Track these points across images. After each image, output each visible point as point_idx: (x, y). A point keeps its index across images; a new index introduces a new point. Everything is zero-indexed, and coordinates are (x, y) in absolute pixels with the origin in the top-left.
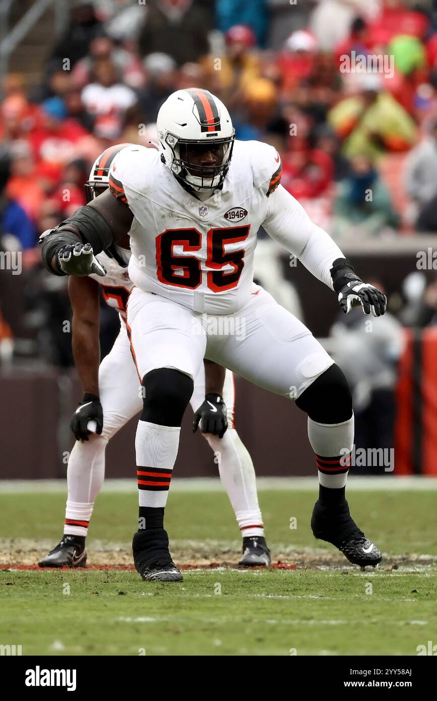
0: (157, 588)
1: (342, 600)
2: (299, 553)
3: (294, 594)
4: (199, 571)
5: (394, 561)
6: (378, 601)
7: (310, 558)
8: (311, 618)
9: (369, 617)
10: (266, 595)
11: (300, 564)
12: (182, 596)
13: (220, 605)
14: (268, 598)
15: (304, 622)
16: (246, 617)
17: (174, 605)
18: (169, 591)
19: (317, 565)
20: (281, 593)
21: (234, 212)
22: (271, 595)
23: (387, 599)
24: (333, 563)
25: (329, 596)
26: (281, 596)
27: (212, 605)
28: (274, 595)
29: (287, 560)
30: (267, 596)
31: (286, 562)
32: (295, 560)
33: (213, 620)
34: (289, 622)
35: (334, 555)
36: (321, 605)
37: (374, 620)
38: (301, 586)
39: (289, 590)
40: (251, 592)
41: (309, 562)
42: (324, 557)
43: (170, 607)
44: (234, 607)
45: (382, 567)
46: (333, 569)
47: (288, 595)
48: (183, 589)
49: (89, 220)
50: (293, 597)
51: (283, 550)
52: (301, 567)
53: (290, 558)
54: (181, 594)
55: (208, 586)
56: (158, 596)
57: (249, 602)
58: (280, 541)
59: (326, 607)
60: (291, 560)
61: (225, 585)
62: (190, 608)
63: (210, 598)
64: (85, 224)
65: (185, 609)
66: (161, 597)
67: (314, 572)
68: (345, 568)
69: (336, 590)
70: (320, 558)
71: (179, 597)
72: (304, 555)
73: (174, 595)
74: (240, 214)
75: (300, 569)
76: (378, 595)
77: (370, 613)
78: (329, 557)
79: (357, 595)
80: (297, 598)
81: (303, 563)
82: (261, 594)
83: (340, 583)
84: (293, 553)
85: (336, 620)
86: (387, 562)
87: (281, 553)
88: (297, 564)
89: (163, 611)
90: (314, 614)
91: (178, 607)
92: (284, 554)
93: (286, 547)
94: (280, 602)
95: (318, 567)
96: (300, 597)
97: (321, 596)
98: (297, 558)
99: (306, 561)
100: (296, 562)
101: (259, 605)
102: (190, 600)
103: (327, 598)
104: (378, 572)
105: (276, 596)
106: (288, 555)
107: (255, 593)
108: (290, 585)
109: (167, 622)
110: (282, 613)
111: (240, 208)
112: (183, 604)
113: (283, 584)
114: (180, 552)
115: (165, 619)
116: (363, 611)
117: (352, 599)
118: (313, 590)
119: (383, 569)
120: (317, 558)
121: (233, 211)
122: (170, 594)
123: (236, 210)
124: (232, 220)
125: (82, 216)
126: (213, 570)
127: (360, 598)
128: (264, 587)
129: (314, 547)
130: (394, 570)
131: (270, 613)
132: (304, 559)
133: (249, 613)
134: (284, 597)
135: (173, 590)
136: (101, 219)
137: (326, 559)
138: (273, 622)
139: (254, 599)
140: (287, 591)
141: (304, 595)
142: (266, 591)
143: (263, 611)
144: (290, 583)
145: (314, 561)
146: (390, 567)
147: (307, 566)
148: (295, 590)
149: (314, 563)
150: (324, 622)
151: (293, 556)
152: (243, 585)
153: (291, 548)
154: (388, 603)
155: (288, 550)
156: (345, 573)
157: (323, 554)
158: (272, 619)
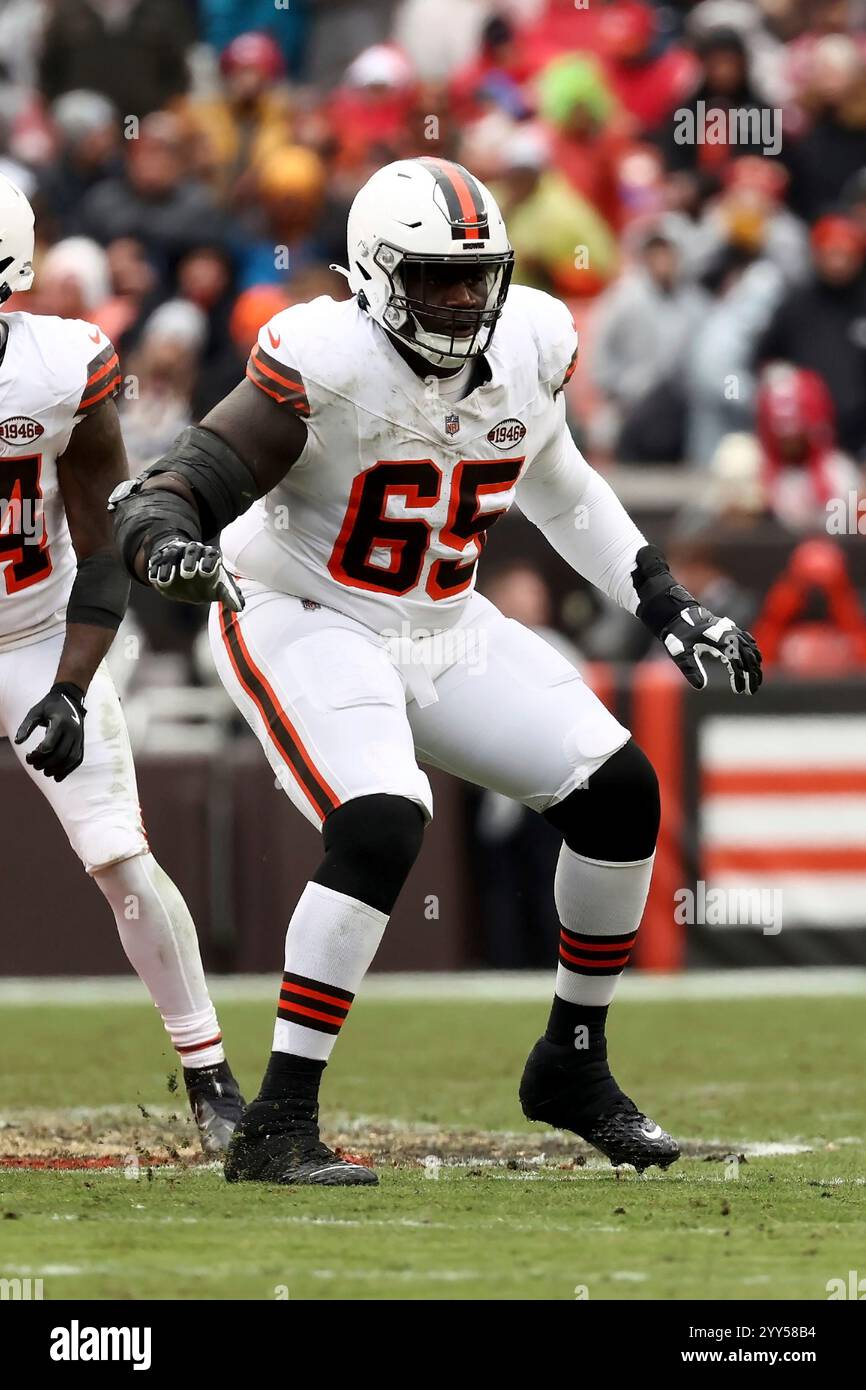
0: (83, 1205)
1: (470, 1229)
2: (378, 1132)
3: (369, 1217)
4: (171, 1171)
5: (577, 1149)
6: (543, 1231)
7: (402, 1143)
8: (405, 1267)
9: (525, 1264)
10: (311, 1219)
11: (383, 1153)
12: (136, 1221)
13: (215, 1239)
14: (316, 1226)
15: (392, 1275)
16: (270, 1264)
17: (117, 1239)
18: (108, 1211)
19: (417, 1156)
20: (343, 1214)
21: (505, 429)
22: (322, 1219)
23: (565, 1228)
24: (451, 1154)
25: (442, 1221)
26: (341, 1222)
27: (199, 1240)
28: (329, 1219)
29: (355, 1146)
30: (314, 1222)
31: (354, 1149)
32: (372, 1146)
33: (201, 1270)
34: (359, 1274)
35: (452, 1136)
36: (425, 1241)
37: (536, 1271)
38: (384, 1201)
39: (360, 1208)
40: (280, 1212)
41: (400, 1150)
42: (431, 1141)
43: (111, 1245)
44: (245, 1243)
45: (552, 1161)
46: (450, 1165)
47: (355, 1219)
48: (139, 1207)
49: (210, 461)
50: (366, 1222)
51: (346, 1125)
52: (383, 1161)
53: (362, 1141)
54: (134, 1216)
55: (190, 1200)
56: (88, 1223)
57: (276, 1233)
58: (339, 1106)
59: (437, 1245)
60: (364, 1146)
61: (226, 1199)
62: (155, 1247)
63: (195, 1224)
64: (200, 468)
65: (144, 1248)
66: (92, 1223)
67: (411, 1170)
68: (474, 1162)
69: (457, 1209)
70: (424, 1142)
71: (131, 1223)
72: (391, 1136)
73: (120, 1218)
74: (516, 433)
75: (381, 1165)
76: (544, 1219)
77: (526, 1257)
78: (441, 1140)
79: (500, 1219)
80: (377, 1225)
81: (387, 1153)
82: (300, 1217)
83: (465, 1194)
84: (366, 1131)
85: (456, 1269)
86: (562, 1149)
87: (341, 1132)
88: (376, 1155)
89: (97, 1252)
90: (412, 1258)
91: (129, 1245)
92: (348, 1134)
93: (352, 1118)
94: (341, 1233)
95: (418, 1160)
96: (381, 1223)
97: (426, 1222)
98: (376, 1143)
99: (392, 1150)
100: (374, 1151)
101: (297, 1240)
102: (153, 1230)
103: (438, 1225)
104: (545, 1171)
105: (332, 1222)
106: (357, 1136)
107: (287, 1216)
108: (361, 1198)
109: (104, 1276)
110: (344, 1255)
111: (517, 421)
112: (140, 1238)
113: (347, 1196)
114: (133, 1129)
115: (101, 1268)
116: (514, 1252)
117: (491, 1227)
118: (409, 1210)
119: (554, 1165)
120: (418, 1141)
121: (503, 426)
122: (112, 1217)
123: (508, 426)
124: (498, 444)
125: (195, 451)
126: (200, 1167)
127: (506, 1224)
128: (306, 1202)
129: (410, 1120)
130: (577, 1168)
131: (322, 1257)
132: (390, 1143)
133: (276, 1258)
134: (349, 1223)
135: (118, 1208)
136: (234, 457)
137: (435, 1143)
138: (326, 1275)
139: (286, 1228)
140: (356, 1210)
141: (389, 1219)
142: (311, 1211)
143: (303, 1252)
144: (360, 1194)
145: (412, 1147)
146: (570, 1161)
147: (397, 1159)
148: (371, 1208)
149: (411, 1152)
150: (433, 1275)
151: (368, 1137)
152: (263, 1198)
153: (362, 1121)
154: (566, 1236)
155: (356, 1125)
156: (475, 1174)
157: (429, 1135)
158: (322, 1268)
